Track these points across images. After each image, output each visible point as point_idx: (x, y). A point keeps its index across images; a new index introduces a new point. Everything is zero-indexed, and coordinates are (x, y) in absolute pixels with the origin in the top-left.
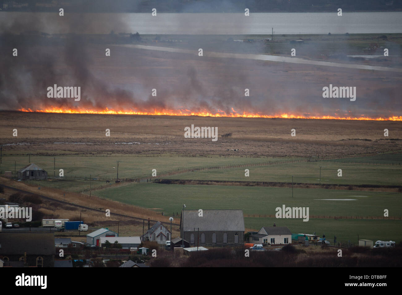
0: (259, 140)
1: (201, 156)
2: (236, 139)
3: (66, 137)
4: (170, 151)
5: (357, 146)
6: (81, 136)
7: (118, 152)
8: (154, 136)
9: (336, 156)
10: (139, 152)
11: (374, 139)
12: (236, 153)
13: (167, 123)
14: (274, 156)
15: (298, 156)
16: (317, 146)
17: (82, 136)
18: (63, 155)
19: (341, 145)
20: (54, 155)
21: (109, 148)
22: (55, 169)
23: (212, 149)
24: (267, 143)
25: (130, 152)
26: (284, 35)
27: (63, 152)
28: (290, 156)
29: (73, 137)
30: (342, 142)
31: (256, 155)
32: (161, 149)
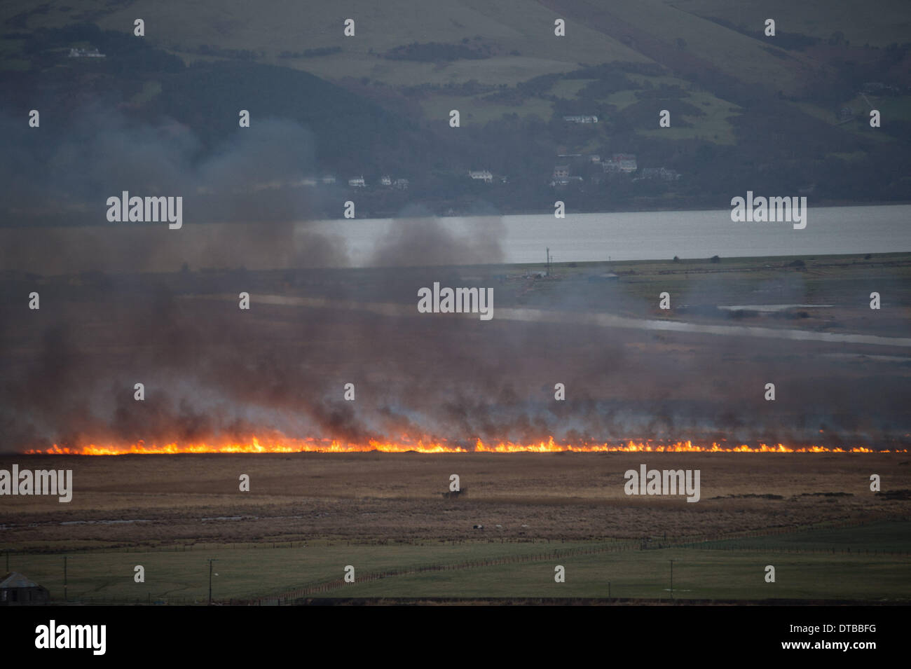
0: (528, 503)
1: (400, 542)
2: (477, 502)
3: (90, 508)
4: (328, 532)
5: (752, 511)
6: (122, 504)
7: (209, 538)
8: (289, 500)
9: (704, 534)
10: (257, 538)
11: (787, 493)
12: (478, 533)
13: (318, 469)
14: (564, 538)
15: (617, 537)
16: (660, 513)
17: (127, 506)
18: (85, 549)
19: (716, 510)
20: (63, 551)
21: (190, 530)
22: (66, 582)
23: (424, 525)
24: (547, 510)
25: (237, 539)
26: (573, 265)
27: (84, 544)
28: (600, 538)
29: (106, 508)
30: (716, 503)
31: (522, 535)
32: (306, 529)
